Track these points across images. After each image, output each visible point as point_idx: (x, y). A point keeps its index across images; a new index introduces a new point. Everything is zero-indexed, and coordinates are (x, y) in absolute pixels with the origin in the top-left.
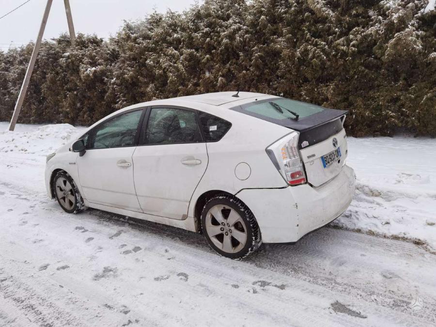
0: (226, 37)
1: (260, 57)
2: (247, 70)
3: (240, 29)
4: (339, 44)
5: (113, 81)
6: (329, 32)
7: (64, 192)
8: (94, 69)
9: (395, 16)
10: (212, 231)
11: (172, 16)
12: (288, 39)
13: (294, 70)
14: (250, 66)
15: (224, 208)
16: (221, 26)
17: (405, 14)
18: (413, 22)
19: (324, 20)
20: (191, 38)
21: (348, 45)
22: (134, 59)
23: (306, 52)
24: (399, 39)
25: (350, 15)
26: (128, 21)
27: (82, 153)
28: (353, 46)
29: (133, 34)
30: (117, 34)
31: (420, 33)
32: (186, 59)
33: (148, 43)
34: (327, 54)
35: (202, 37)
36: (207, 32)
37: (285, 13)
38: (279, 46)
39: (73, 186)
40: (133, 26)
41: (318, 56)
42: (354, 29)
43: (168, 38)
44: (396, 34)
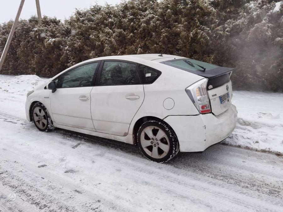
0: (144, 22)
1: (166, 36)
2: (157, 44)
3: (153, 17)
4: (218, 30)
5: (66, 48)
6: (212, 22)
7: (39, 117)
8: (54, 39)
9: (255, 13)
10: (145, 143)
11: (108, 7)
12: (185, 25)
13: (188, 46)
14: (159, 42)
15: (154, 128)
16: (141, 15)
17: (261, 13)
18: (265, 18)
19: (208, 14)
20: (120, 22)
21: (224, 31)
22: (82, 34)
23: (196, 34)
24: (258, 28)
25: (226, 12)
26: (78, 9)
27: (54, 91)
28: (227, 31)
29: (81, 17)
30: (70, 18)
31: (270, 25)
32: (116, 36)
33: (92, 24)
34: (210, 36)
35: (128, 21)
36: (131, 19)
37: (184, 8)
38: (179, 30)
39: (46, 113)
40: (82, 13)
41: (204, 37)
42: (228, 21)
43: (105, 21)
44: (256, 25)
